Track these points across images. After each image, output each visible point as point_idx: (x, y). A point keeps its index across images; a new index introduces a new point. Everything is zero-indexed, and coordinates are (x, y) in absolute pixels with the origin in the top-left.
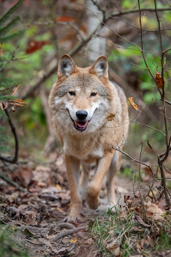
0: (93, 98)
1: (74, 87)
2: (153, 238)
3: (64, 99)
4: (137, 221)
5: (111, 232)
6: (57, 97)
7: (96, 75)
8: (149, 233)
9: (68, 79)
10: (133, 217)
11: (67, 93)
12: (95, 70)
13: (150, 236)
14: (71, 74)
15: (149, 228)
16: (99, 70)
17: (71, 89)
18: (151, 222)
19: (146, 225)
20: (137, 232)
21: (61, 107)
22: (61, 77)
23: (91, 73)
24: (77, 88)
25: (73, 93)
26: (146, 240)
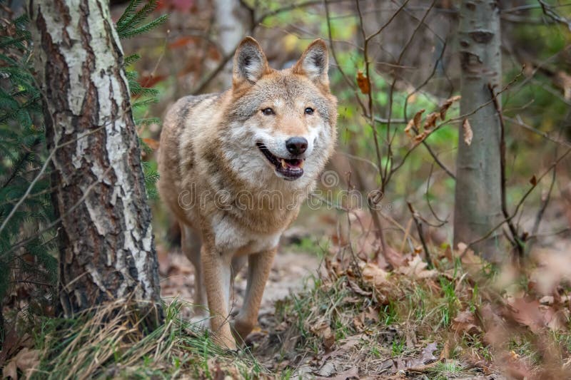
0: (309, 117)
1: (270, 98)
2: (378, 310)
3: (252, 125)
4: (350, 289)
5: (314, 309)
6: (235, 124)
7: (308, 77)
8: (370, 303)
9: (255, 87)
10: (344, 284)
11: (257, 111)
12: (304, 68)
13: (373, 308)
14: (259, 78)
15: (370, 297)
16: (312, 68)
17: (265, 103)
18: (370, 290)
19: (364, 293)
20: (353, 304)
21: (244, 143)
22: (241, 83)
23: (297, 73)
24: (277, 101)
25: (269, 111)
26: (367, 313)
